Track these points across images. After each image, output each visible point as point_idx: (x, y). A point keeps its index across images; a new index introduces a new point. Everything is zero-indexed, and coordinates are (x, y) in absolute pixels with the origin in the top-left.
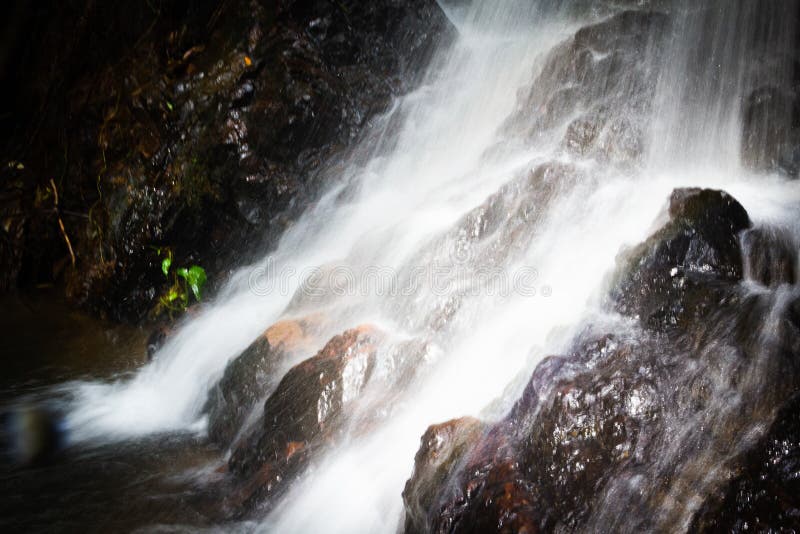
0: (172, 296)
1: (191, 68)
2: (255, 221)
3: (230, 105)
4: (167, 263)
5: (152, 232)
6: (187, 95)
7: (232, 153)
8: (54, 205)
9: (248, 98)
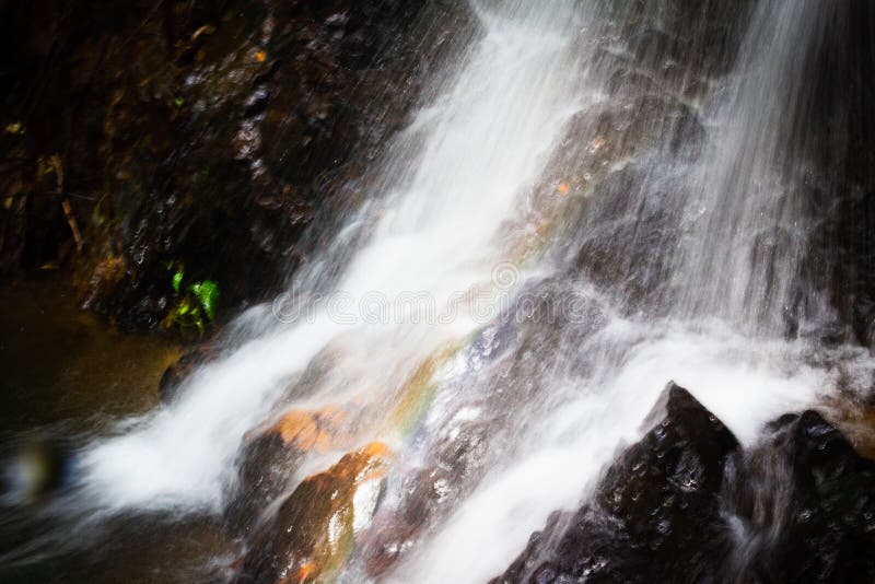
0: (184, 310)
1: (201, 55)
2: (267, 249)
3: (242, 114)
4: (178, 278)
5: (163, 245)
6: (197, 91)
7: (244, 170)
8: (57, 186)
9: (260, 106)
